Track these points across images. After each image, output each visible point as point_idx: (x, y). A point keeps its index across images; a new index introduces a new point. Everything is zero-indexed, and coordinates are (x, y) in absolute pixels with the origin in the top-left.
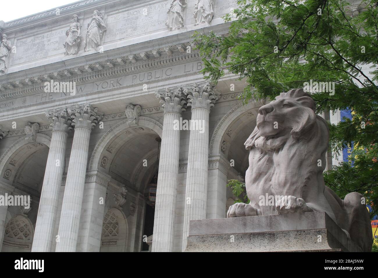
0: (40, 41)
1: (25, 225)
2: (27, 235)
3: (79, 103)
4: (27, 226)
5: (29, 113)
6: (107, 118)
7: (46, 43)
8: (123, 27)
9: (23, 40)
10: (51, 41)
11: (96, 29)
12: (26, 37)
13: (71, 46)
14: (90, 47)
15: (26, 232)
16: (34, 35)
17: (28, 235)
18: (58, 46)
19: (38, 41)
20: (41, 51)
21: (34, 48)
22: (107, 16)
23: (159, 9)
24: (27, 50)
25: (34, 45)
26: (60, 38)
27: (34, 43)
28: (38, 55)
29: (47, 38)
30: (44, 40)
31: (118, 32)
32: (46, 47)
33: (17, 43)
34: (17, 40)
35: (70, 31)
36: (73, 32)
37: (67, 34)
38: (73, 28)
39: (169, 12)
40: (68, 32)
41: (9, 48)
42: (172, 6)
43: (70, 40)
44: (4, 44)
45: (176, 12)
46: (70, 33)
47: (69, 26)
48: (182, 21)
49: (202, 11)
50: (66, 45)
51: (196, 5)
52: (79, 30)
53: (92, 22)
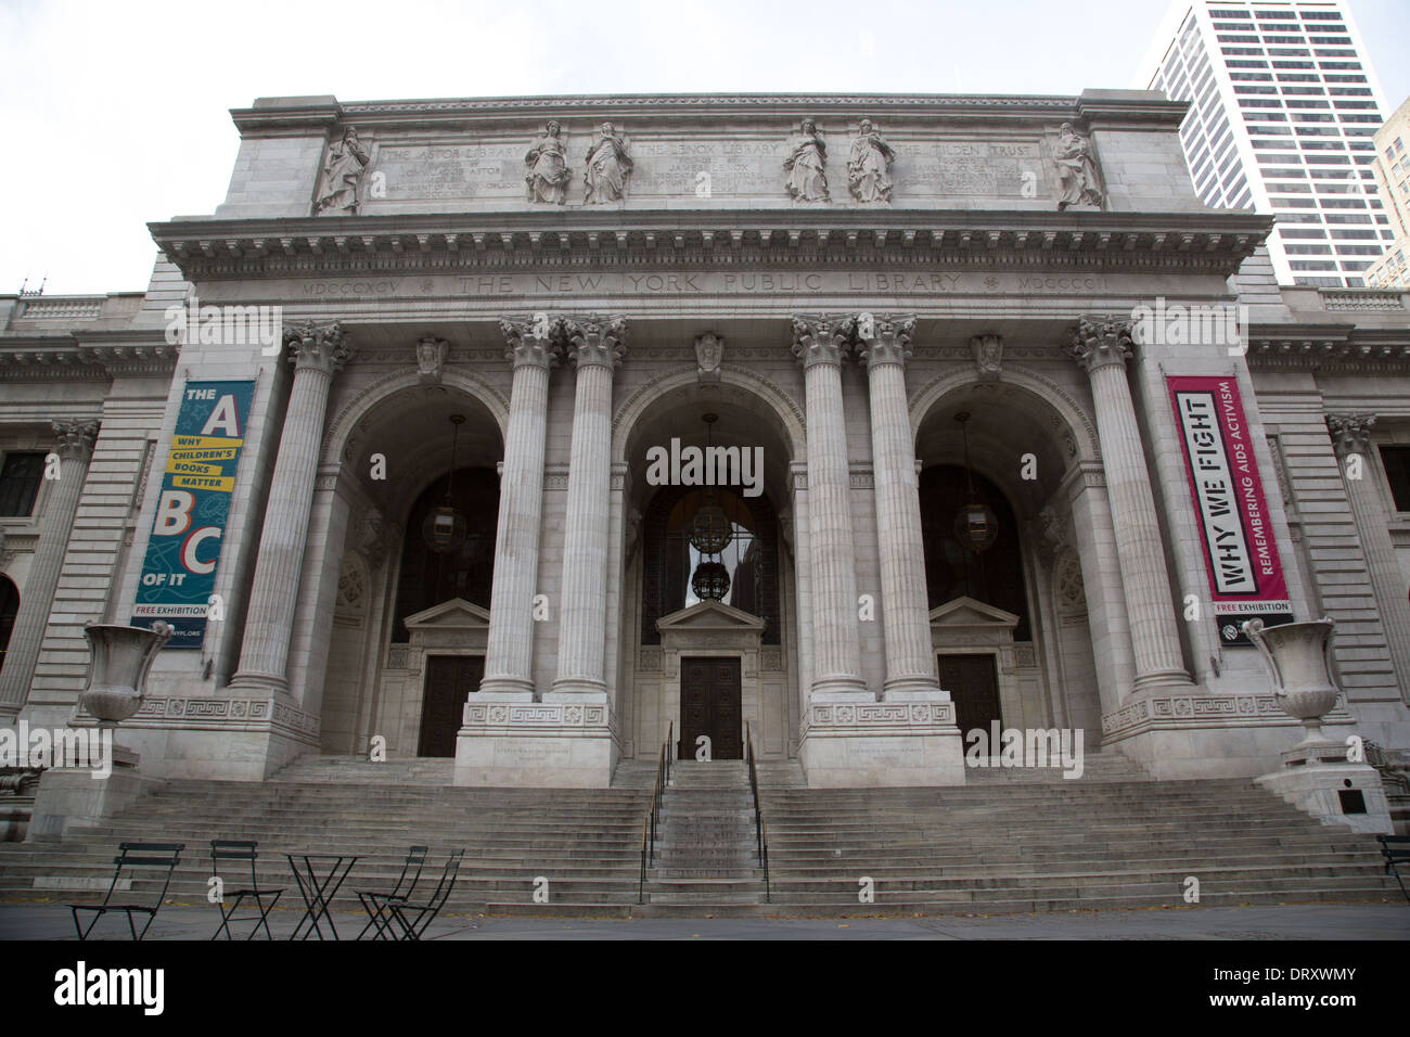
0: (447, 159)
1: (351, 575)
2: (353, 597)
3: (598, 312)
5: (445, 314)
6: (636, 354)
7: (467, 168)
8: (674, 173)
9: (399, 150)
10: (481, 165)
11: (613, 161)
12: (408, 146)
13: (552, 186)
14: (603, 196)
16: (429, 145)
17: (357, 596)
18: (502, 181)
19: (441, 159)
20: (452, 181)
21: (434, 172)
22: (631, 141)
23: (758, 153)
24: (413, 173)
25: (431, 166)
26: (505, 162)
27: (430, 161)
28: (445, 189)
29: (468, 157)
30: (459, 159)
31: (664, 180)
32: (468, 177)
33: (379, 153)
34: (381, 146)
35: (541, 153)
36: (555, 156)
37: (532, 159)
38: (552, 147)
39: (789, 165)
40: (536, 155)
41: (362, 160)
42: (798, 153)
43: (549, 171)
44: (351, 148)
45: (817, 168)
46: (542, 157)
47: (536, 142)
48: (828, 189)
49: (876, 178)
50: (537, 180)
51: (849, 164)
52: (564, 156)
53: (602, 144)
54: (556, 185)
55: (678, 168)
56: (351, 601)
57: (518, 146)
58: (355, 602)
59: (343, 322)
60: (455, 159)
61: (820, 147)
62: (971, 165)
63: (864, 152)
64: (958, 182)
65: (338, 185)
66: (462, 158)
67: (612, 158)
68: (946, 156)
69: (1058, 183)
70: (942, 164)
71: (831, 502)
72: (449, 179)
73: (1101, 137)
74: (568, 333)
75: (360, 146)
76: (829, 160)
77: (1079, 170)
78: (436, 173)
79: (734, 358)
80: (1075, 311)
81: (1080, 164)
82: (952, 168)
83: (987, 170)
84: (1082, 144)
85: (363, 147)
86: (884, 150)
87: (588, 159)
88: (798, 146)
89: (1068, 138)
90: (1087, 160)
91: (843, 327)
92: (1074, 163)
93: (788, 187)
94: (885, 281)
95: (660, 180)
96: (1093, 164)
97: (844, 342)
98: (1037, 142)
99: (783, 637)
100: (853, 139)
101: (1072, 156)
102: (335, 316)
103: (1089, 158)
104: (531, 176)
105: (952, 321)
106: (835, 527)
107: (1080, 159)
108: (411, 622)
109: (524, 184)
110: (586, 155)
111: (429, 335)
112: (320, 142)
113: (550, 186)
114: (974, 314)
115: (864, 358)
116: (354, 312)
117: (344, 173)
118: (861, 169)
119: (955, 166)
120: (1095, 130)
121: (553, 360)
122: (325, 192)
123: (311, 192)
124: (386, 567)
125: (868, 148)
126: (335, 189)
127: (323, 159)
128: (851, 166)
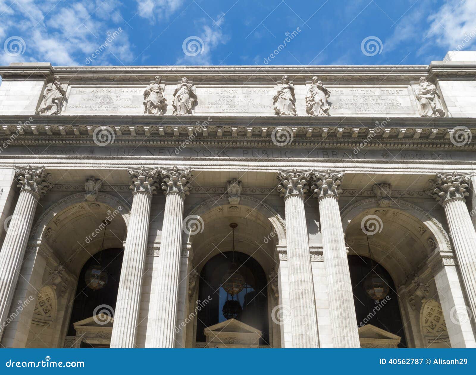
0: (104, 94)
1: (47, 299)
2: (47, 311)
3: (178, 166)
4: (49, 299)
7: (114, 98)
8: (217, 102)
9: (81, 89)
10: (122, 97)
12: (86, 87)
15: (47, 307)
16: (97, 87)
17: (49, 311)
18: (132, 104)
19: (102, 94)
20: (107, 104)
21: (98, 99)
22: (196, 87)
23: (260, 93)
24: (88, 100)
25: (97, 96)
26: (134, 96)
27: (96, 94)
28: (103, 108)
29: (115, 93)
30: (111, 94)
31: (212, 106)
32: (115, 102)
33: (71, 90)
34: (72, 87)
35: (152, 91)
36: (158, 92)
37: (146, 94)
38: (157, 88)
39: (276, 99)
40: (149, 92)
41: (63, 92)
42: (280, 93)
43: (155, 99)
44: (57, 86)
45: (290, 100)
46: (152, 93)
47: (148, 87)
48: (296, 110)
49: (321, 104)
50: (148, 104)
51: (306, 98)
52: (163, 93)
53: (181, 87)
54: (158, 107)
55: (219, 100)
56: (46, 313)
57: (140, 89)
58: (48, 314)
59: (46, 168)
60: (109, 94)
61: (292, 89)
62: (371, 99)
63: (314, 92)
64: (364, 107)
65: (49, 102)
66: (112, 94)
67: (187, 94)
68: (357, 95)
69: (419, 107)
70: (355, 99)
71: (300, 266)
72: (105, 103)
73: (442, 84)
74: (162, 177)
75: (61, 86)
76: (296, 97)
77: (432, 100)
78: (99, 100)
79: (247, 193)
80: (434, 171)
81: (432, 97)
82: (361, 100)
83: (379, 101)
84: (432, 87)
85: (64, 87)
86: (325, 91)
87: (174, 95)
88: (280, 89)
89: (425, 84)
90: (436, 95)
91: (305, 175)
92: (429, 96)
93: (275, 109)
94: (327, 154)
95: (210, 106)
96: (439, 97)
97: (305, 185)
98: (406, 88)
99: (270, 341)
100: (309, 86)
101: (428, 92)
102: (42, 165)
103: (437, 93)
104: (146, 102)
105: (364, 174)
106: (303, 280)
107: (432, 94)
108: (77, 325)
109: (143, 107)
110: (173, 93)
111: (92, 177)
112: (42, 83)
113: (155, 107)
114: (376, 171)
115: (316, 193)
116: (53, 163)
117: (53, 97)
118: (313, 100)
119: (362, 100)
120: (438, 81)
121: (154, 190)
122: (43, 106)
123: (36, 106)
124: (67, 295)
125: (316, 90)
126: (48, 105)
127: (43, 91)
128: (308, 99)
